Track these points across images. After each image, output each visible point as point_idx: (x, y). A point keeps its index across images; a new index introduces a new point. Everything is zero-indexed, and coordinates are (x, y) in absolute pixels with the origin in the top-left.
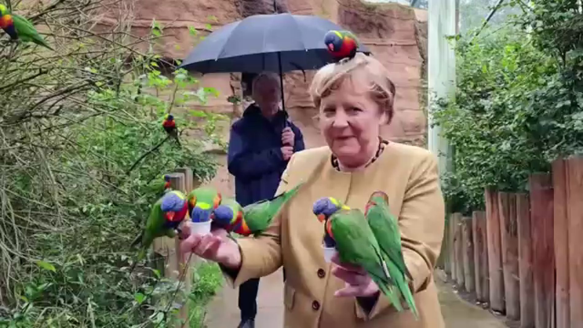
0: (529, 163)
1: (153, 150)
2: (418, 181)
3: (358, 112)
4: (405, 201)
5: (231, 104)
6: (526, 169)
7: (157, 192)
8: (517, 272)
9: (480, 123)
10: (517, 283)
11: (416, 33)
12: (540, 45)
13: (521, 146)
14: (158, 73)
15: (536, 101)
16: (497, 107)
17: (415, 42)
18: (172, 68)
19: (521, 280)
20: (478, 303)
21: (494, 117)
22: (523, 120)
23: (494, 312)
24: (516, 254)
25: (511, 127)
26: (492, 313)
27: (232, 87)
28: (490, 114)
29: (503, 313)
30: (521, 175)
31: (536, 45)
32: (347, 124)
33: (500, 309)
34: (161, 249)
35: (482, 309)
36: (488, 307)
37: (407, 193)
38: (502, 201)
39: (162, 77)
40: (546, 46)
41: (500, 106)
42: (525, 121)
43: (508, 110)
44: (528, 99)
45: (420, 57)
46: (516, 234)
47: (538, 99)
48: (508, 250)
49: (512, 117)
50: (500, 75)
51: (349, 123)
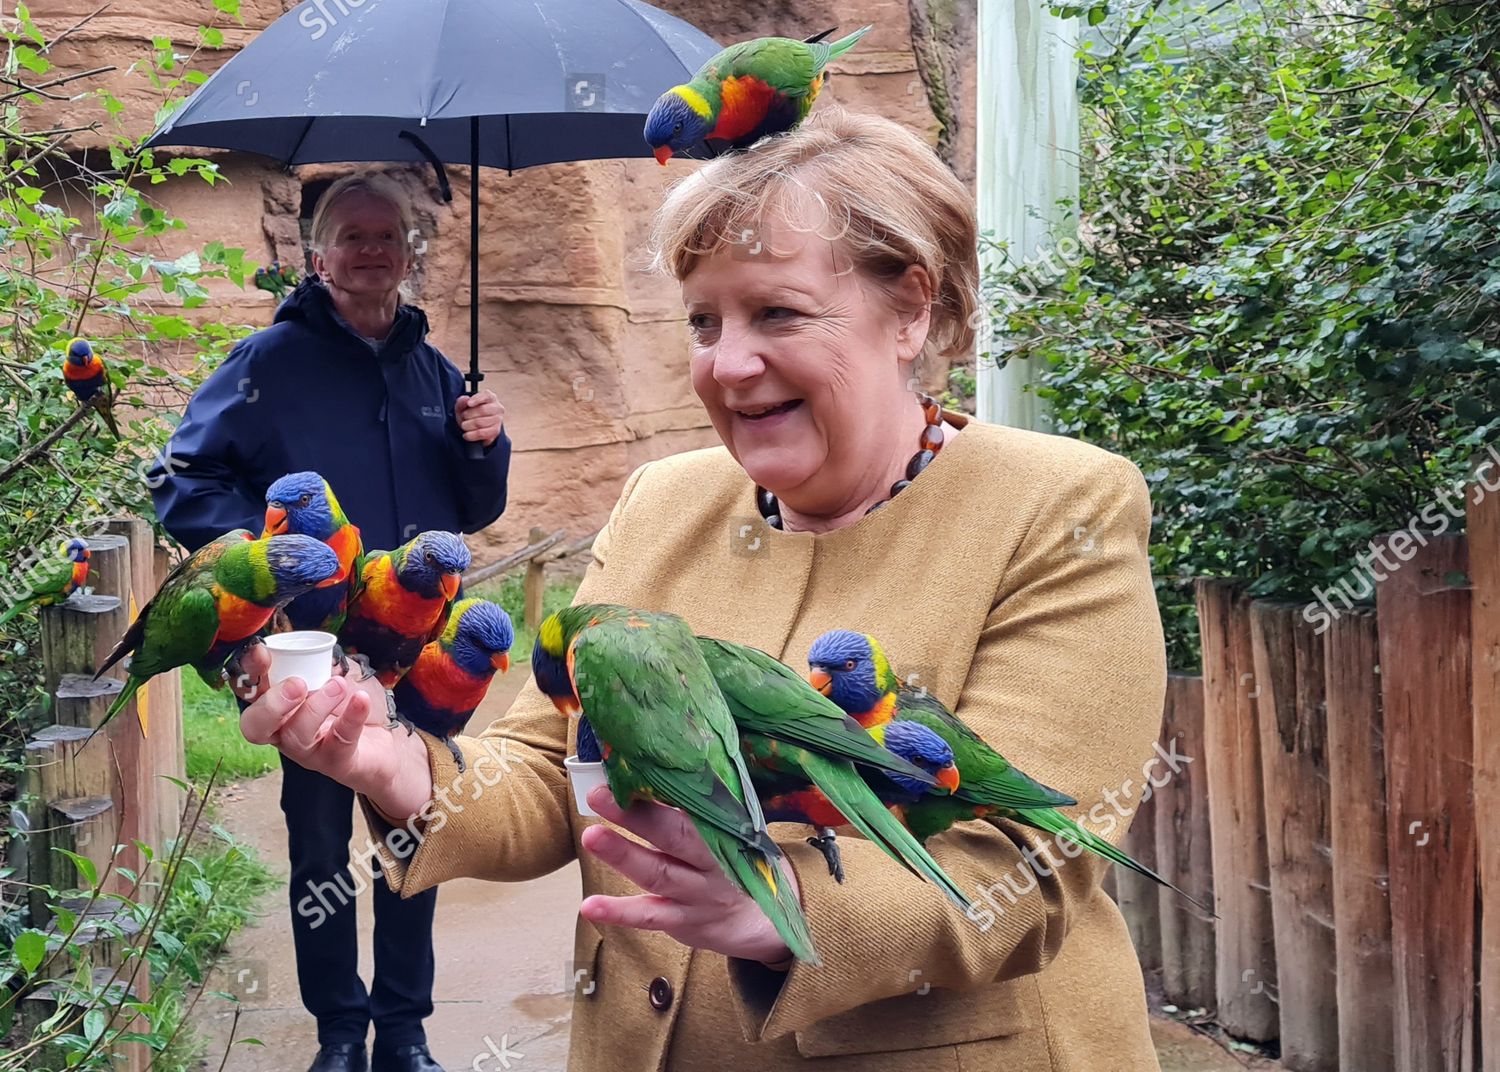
0: (1371, 493)
1: (29, 459)
2: (1042, 567)
3: (800, 321)
4: (985, 640)
5: (267, 295)
6: (1358, 518)
7: (46, 601)
8: (1323, 895)
9: (1183, 348)
10: (1325, 940)
11: (916, 30)
12: (1419, 59)
13: (1338, 429)
14: (32, 195)
15: (1403, 266)
16: (1252, 291)
17: (910, 62)
18: (81, 177)
19: (1341, 925)
20: (1172, 1008)
21: (1240, 327)
22: (1351, 337)
23: (1234, 1045)
24: (1322, 832)
25: (1304, 361)
26: (1224, 1047)
27: (270, 239)
28: (1226, 319)
29: (1270, 1046)
30: (1340, 540)
31: (1403, 60)
32: (757, 366)
33: (1256, 1033)
34: (64, 795)
35: (1187, 1033)
36: (1208, 1026)
37: (997, 611)
38: (1267, 636)
39: (47, 208)
40: (1442, 63)
41: (1264, 289)
42: (1359, 341)
43: (1293, 298)
44: (1372, 261)
45: (929, 114)
46: (1318, 755)
47: (1408, 258)
48: (1290, 814)
49: (1305, 325)
50: (1252, 176)
51: (764, 359)
